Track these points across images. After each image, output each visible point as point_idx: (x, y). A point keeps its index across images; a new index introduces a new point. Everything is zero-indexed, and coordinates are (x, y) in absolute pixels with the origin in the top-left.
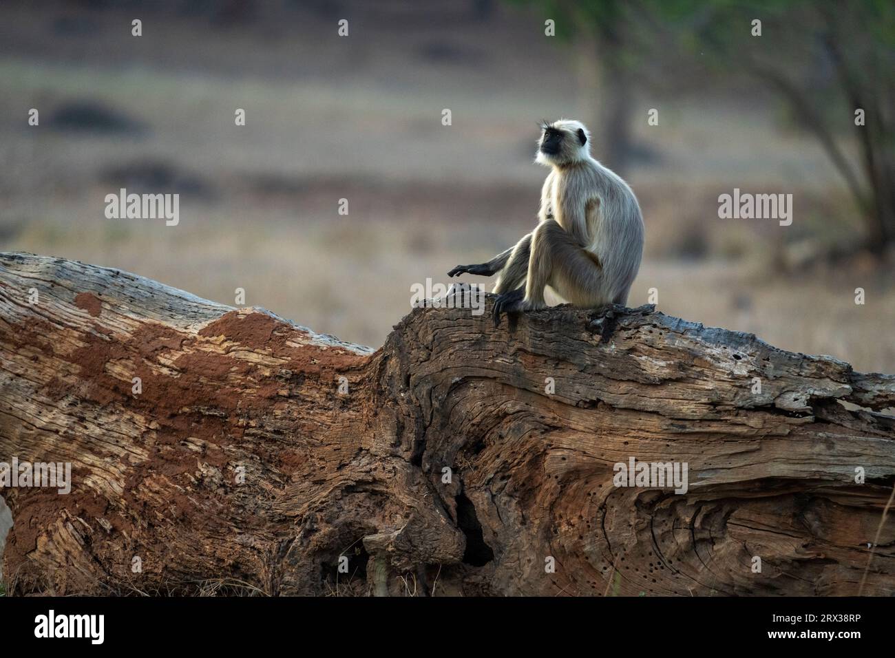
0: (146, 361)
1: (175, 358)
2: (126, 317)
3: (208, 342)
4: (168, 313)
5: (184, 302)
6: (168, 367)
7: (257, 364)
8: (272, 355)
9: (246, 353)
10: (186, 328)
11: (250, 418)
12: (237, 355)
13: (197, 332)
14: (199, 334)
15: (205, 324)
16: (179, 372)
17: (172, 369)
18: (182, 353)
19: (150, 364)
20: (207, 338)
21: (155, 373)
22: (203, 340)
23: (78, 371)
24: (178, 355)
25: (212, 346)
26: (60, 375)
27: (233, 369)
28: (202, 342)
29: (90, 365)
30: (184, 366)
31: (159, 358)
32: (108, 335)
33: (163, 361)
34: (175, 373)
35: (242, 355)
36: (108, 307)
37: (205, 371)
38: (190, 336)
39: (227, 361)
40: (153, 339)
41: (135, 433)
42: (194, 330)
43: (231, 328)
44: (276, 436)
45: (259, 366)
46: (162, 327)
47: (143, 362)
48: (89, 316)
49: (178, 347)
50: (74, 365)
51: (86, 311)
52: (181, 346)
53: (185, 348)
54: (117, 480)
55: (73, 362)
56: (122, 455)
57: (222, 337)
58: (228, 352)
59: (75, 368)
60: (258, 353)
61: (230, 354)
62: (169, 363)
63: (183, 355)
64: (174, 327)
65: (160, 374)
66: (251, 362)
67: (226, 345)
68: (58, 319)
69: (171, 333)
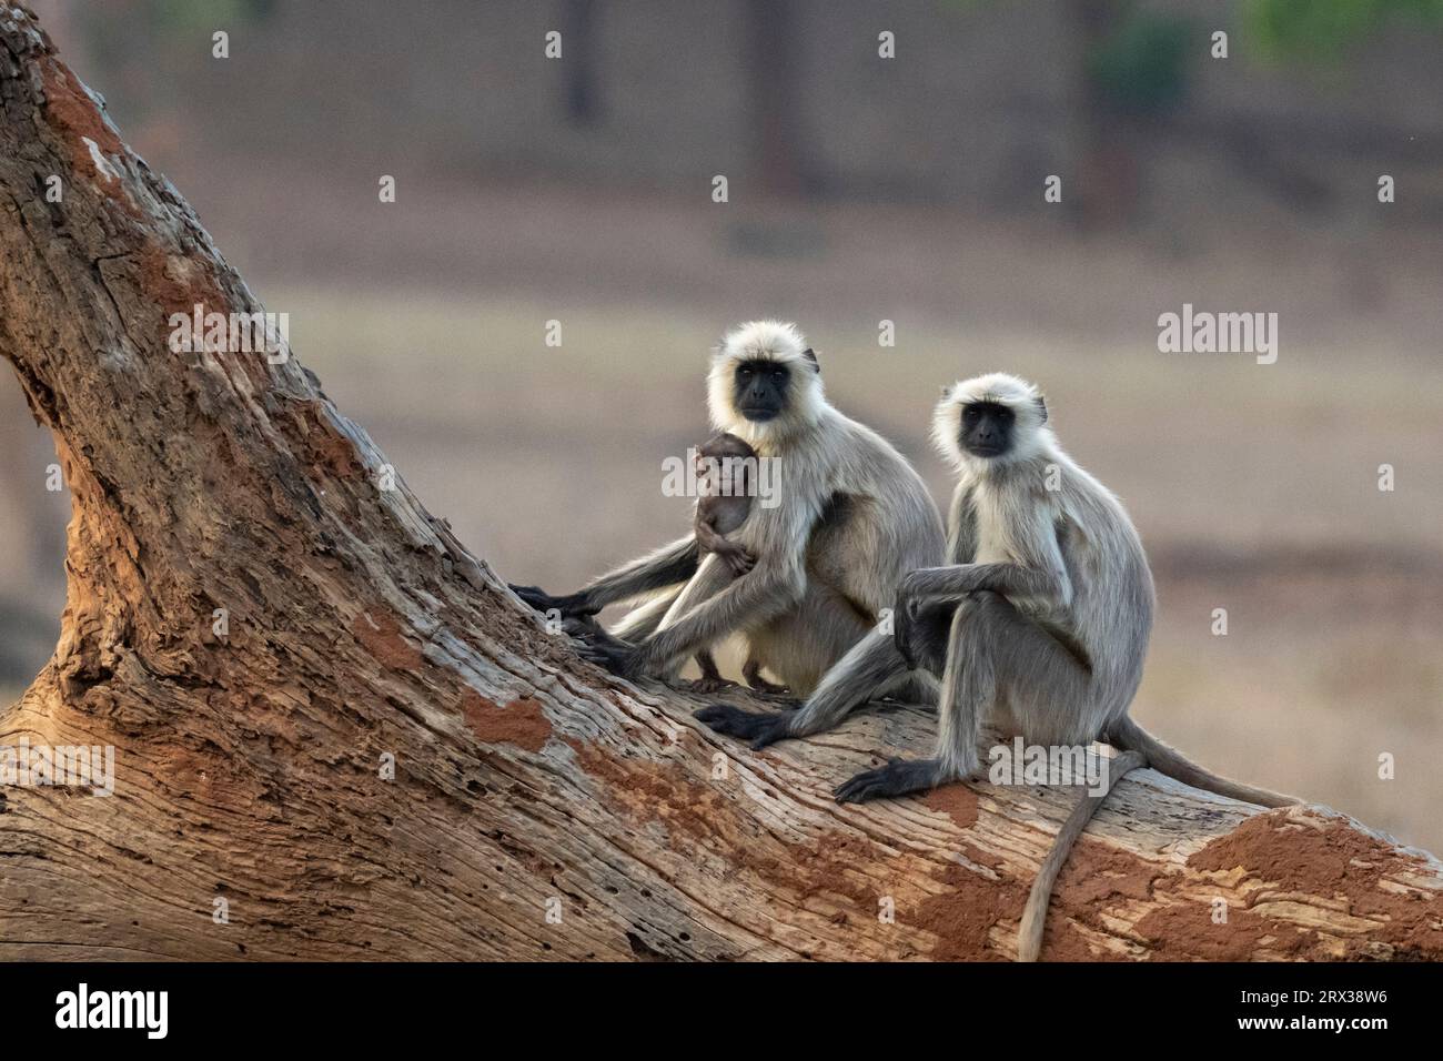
0: (1075, 925)
1: (1136, 918)
2: (1032, 829)
3: (1208, 882)
4: (1120, 819)
5: (1155, 796)
6: (1123, 936)
7: (1315, 930)
8: (1351, 911)
9: (1294, 906)
10: (1160, 852)
12: (1272, 911)
13: (1183, 860)
14: (1189, 864)
15: (1201, 843)
16: (1148, 947)
17: (1132, 942)
18: (1152, 906)
19: (1084, 930)
20: (1207, 873)
21: (1095, 950)
22: (1197, 877)
23: (930, 947)
24: (1144, 910)
25: (1217, 891)
27: (1264, 942)
28: (1196, 882)
29: (958, 932)
30: (1158, 935)
31: (1103, 916)
32: (994, 868)
33: (1111, 923)
34: (1138, 950)
35: (1282, 910)
36: (992, 807)
37: (1204, 946)
38: (1169, 869)
39: (1249, 924)
40: (1091, 876)
42: (1178, 856)
43: (1258, 852)
45: (1321, 935)
46: (1108, 850)
47: (1069, 925)
48: (953, 828)
49: (1143, 893)
50: (923, 933)
51: (946, 816)
52: (1151, 890)
53: (1158, 894)
55: (920, 928)
57: (1240, 872)
58: (1252, 905)
59: (926, 941)
60: (1318, 906)
61: (1259, 908)
62: (1124, 927)
63: (1155, 911)
64: (1135, 850)
65: (1107, 952)
66: (1303, 926)
67: (1247, 887)
68: (887, 833)
69: (1130, 864)
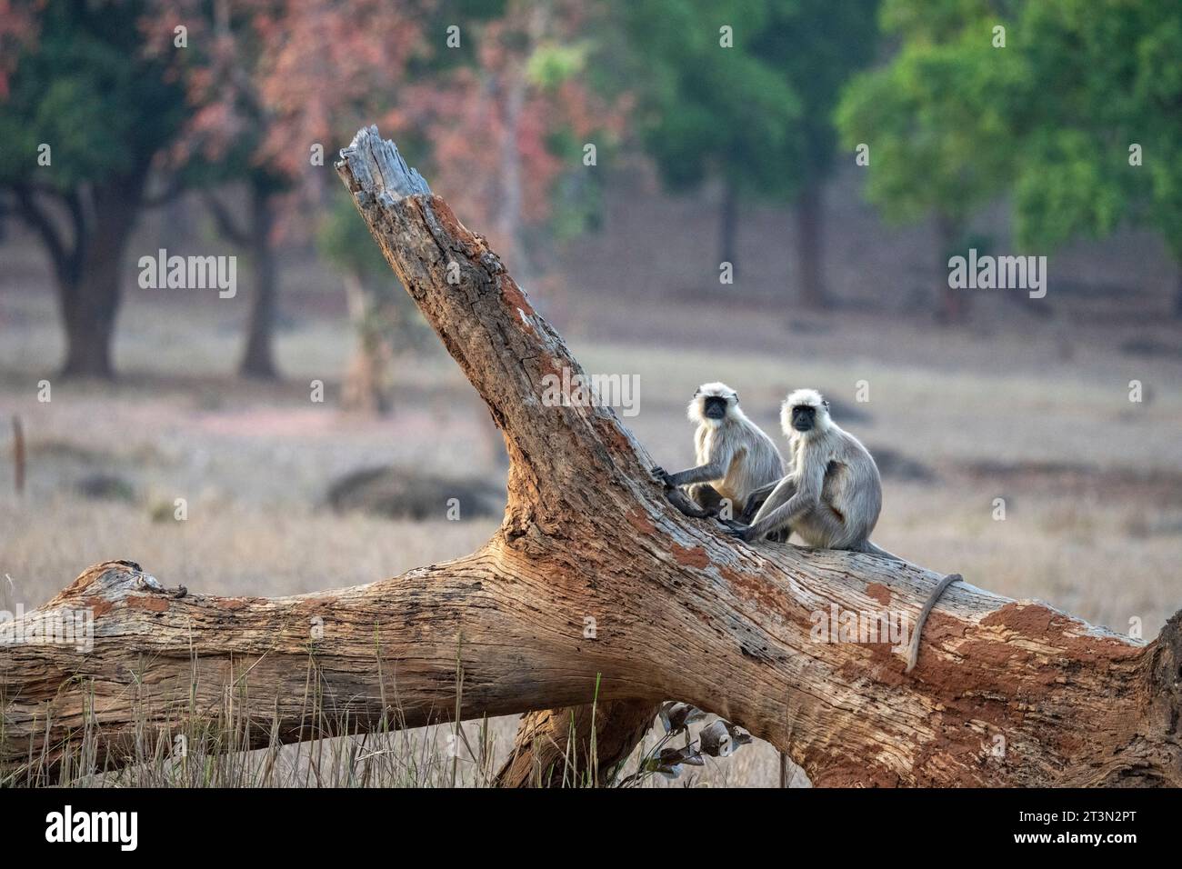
0: (931, 648)
1: (958, 645)
2: (913, 606)
3: (988, 631)
4: (951, 603)
5: (967, 593)
6: (952, 653)
7: (1035, 652)
8: (1050, 644)
9: (1026, 642)
10: (968, 618)
11: (1029, 703)
12: (1016, 644)
13: (978, 621)
14: (981, 623)
15: (986, 614)
16: (963, 658)
17: (956, 656)
18: (965, 640)
19: (935, 650)
20: (988, 627)
21: (940, 659)
22: (984, 629)
23: (869, 656)
24: (961, 642)
25: (993, 635)
26: (853, 659)
27: (1013, 657)
28: (984, 631)
29: (881, 650)
30: (967, 652)
31: (943, 644)
33: (947, 647)
34: (958, 659)
35: (1021, 644)
36: (896, 596)
37: (987, 658)
38: (972, 625)
39: (1006, 649)
40: (938, 627)
41: (922, 714)
42: (976, 620)
43: (1010, 619)
44: (1054, 721)
45: (1037, 655)
46: (946, 616)
47: (929, 648)
48: (880, 606)
49: (961, 635)
50: (866, 650)
51: (877, 600)
52: (964, 634)
53: (967, 635)
54: (907, 757)
55: (865, 647)
56: (910, 734)
57: (1003, 627)
58: (1008, 641)
59: (867, 652)
60: (1036, 642)
61: (1010, 643)
62: (952, 649)
63: (966, 643)
64: (957, 616)
65: (945, 660)
66: (1030, 651)
67: (1006, 633)
68: (852, 607)
69: (956, 623)
